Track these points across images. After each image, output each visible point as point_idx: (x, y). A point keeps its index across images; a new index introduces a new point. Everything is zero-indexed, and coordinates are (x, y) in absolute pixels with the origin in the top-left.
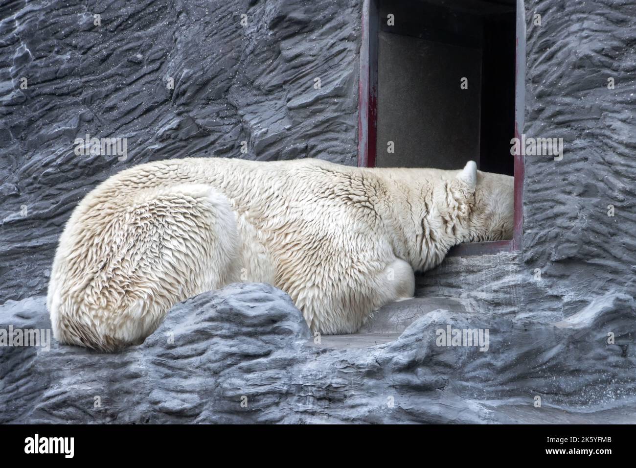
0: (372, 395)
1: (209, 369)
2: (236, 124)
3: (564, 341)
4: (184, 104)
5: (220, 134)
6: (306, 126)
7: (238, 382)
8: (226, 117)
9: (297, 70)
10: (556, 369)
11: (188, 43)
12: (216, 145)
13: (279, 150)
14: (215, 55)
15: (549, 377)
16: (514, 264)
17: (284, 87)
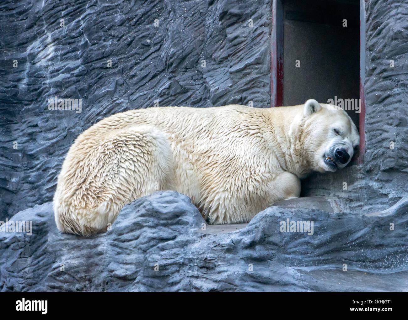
0: (231, 264)
1: (140, 249)
2: (202, 84)
3: (370, 225)
4: (172, 72)
5: (194, 91)
6: (241, 84)
7: (156, 257)
8: (197, 79)
9: (236, 47)
10: (363, 244)
11: (174, 32)
12: (192, 98)
13: (226, 100)
14: (190, 39)
15: (358, 250)
16: (361, 173)
17: (229, 58)
